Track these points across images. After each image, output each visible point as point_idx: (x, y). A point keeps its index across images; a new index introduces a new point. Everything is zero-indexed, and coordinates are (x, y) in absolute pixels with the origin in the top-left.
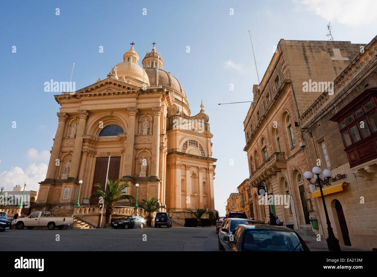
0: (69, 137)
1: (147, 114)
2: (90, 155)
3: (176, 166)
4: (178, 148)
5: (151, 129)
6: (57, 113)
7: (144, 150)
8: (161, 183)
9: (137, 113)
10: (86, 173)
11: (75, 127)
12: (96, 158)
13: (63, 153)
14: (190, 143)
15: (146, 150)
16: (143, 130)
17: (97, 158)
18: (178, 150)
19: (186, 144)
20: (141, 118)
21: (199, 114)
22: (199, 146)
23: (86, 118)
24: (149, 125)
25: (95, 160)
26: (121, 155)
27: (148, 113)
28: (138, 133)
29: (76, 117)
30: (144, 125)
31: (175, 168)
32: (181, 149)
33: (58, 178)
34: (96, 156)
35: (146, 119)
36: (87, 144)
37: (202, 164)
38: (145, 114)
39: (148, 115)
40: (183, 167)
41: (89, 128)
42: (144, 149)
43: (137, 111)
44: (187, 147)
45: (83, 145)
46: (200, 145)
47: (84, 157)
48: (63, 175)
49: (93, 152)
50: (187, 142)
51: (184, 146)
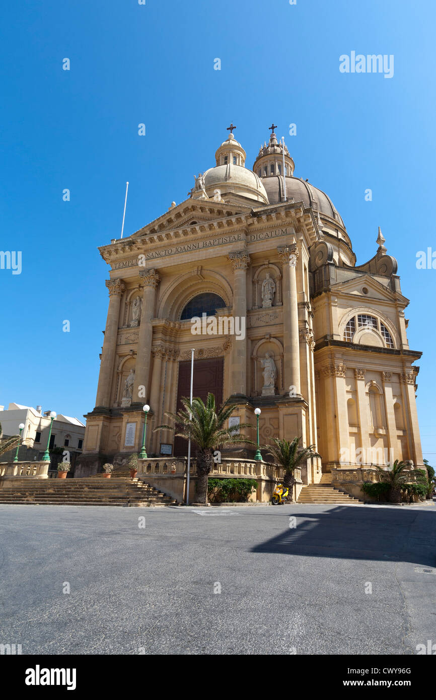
0: (129, 326)
1: (269, 263)
2: (167, 357)
3: (335, 372)
4: (337, 333)
5: (278, 295)
6: (106, 280)
7: (267, 339)
8: (307, 408)
9: (248, 263)
10: (163, 393)
11: (137, 304)
12: (178, 363)
13: (120, 356)
14: (360, 320)
15: (272, 340)
16: (262, 297)
17: (180, 362)
18: (336, 338)
19: (353, 324)
20: (257, 273)
21: (374, 258)
22: (380, 326)
23: (154, 285)
24: (274, 286)
25: (177, 366)
26: (224, 353)
27: (271, 262)
28: (254, 305)
29: (138, 286)
30: (264, 287)
31: (334, 376)
32: (342, 334)
33: (116, 406)
34: (179, 359)
35: (267, 275)
36: (160, 335)
37: (390, 366)
38: (264, 265)
39: (270, 266)
40: (350, 374)
41: (163, 305)
42: (268, 337)
43: (249, 259)
44: (354, 330)
45: (153, 339)
46: (382, 324)
47: (158, 361)
48: (123, 399)
49: (173, 352)
50: (353, 319)
51: (348, 329)
